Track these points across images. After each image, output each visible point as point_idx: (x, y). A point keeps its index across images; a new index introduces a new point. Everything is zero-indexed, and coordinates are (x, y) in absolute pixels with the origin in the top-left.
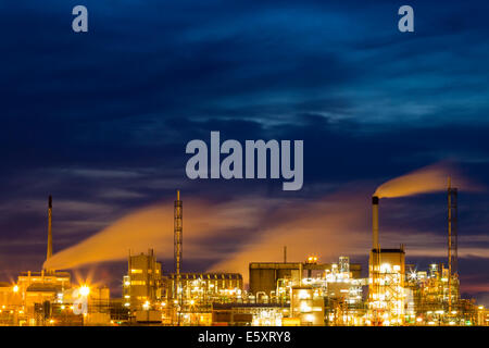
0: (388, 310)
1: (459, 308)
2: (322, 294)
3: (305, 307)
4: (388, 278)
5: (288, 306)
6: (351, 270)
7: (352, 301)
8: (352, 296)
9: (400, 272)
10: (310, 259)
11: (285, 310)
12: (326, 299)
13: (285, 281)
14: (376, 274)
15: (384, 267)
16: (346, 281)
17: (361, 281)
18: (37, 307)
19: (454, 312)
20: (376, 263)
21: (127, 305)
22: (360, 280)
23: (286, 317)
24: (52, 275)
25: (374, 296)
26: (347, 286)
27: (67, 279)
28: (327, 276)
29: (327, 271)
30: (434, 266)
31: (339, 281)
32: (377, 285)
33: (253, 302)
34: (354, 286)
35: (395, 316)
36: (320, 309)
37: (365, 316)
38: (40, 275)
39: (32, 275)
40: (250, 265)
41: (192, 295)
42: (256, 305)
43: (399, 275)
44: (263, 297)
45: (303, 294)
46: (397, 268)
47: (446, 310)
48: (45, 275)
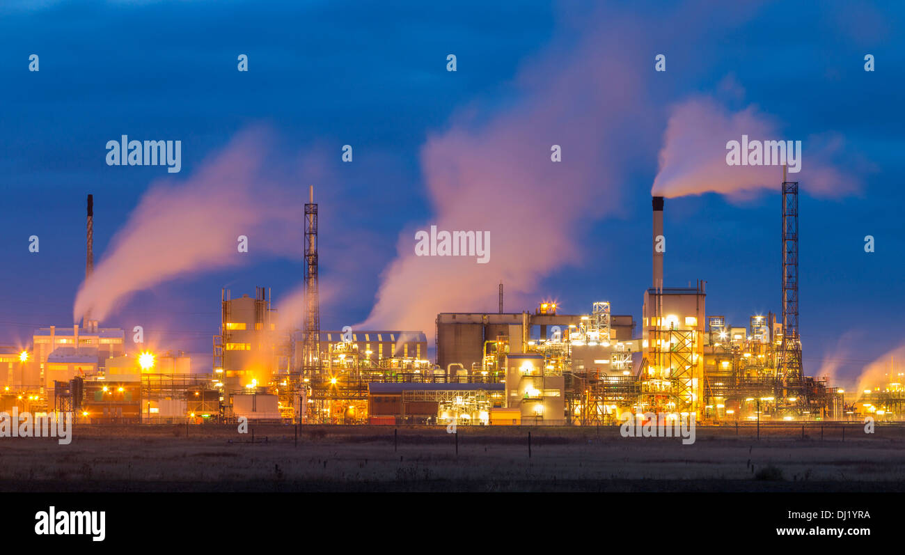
0: (676, 396)
1: (801, 392)
2: (562, 367)
3: (530, 390)
4: (674, 340)
5: (501, 388)
6: (613, 326)
7: (614, 380)
8: (615, 370)
9: (697, 328)
10: (544, 306)
11: (496, 396)
12: (567, 375)
13: (498, 343)
14: (655, 332)
15: (669, 320)
16: (605, 344)
17: (631, 344)
18: (60, 388)
19: (793, 399)
20: (655, 313)
21: (219, 384)
22: (629, 343)
23: (497, 406)
24: (93, 333)
25: (651, 371)
26: (606, 353)
27: (118, 341)
28: (572, 335)
29: (572, 326)
30: (759, 318)
31: (592, 344)
32: (656, 352)
33: (441, 381)
34: (619, 353)
35: (688, 406)
36: (555, 394)
37: (635, 406)
38: (72, 334)
39: (57, 334)
40: (439, 316)
41: (336, 369)
42: (445, 386)
43: (695, 334)
44: (459, 373)
45: (527, 366)
46: (691, 321)
47: (779, 394)
48: (80, 333)
